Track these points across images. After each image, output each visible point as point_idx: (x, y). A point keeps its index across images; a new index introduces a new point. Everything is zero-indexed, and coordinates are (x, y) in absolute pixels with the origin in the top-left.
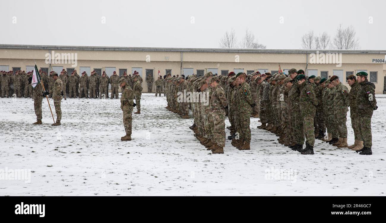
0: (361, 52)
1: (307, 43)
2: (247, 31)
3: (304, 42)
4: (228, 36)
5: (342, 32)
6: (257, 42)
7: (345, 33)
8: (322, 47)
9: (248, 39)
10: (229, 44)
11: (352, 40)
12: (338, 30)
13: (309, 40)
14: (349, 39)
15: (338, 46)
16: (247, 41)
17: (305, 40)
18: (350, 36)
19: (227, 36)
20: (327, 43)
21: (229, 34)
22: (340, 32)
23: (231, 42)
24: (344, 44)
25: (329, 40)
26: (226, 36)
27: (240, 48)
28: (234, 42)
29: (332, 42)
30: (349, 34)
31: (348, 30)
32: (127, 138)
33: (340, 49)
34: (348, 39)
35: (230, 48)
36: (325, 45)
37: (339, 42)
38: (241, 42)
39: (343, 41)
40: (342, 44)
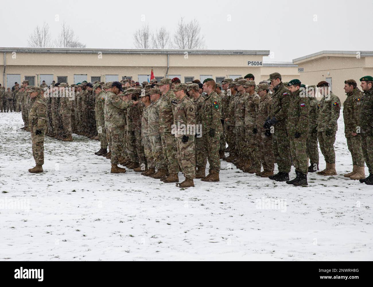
0: (234, 52)
1: (140, 42)
2: (64, 25)
3: (138, 41)
4: (40, 32)
5: (184, 27)
6: (77, 40)
7: (188, 28)
8: (160, 46)
9: (65, 35)
10: (41, 43)
11: (196, 38)
12: (179, 24)
13: (143, 38)
14: (193, 36)
15: (180, 45)
16: (64, 39)
17: (138, 37)
18: (194, 32)
19: (38, 32)
20: (166, 41)
21: (40, 30)
22: (182, 27)
23: (44, 40)
24: (187, 43)
25: (168, 37)
26: (36, 32)
27: (55, 47)
28: (47, 40)
29: (172, 40)
30: (192, 30)
31: (191, 25)
32: (38, 170)
33: (182, 49)
34: (191, 36)
35: (43, 47)
36: (163, 43)
37: (180, 40)
38: (56, 40)
39: (186, 39)
40: (185, 42)
